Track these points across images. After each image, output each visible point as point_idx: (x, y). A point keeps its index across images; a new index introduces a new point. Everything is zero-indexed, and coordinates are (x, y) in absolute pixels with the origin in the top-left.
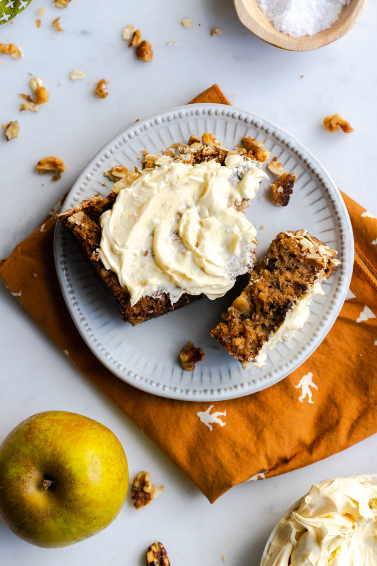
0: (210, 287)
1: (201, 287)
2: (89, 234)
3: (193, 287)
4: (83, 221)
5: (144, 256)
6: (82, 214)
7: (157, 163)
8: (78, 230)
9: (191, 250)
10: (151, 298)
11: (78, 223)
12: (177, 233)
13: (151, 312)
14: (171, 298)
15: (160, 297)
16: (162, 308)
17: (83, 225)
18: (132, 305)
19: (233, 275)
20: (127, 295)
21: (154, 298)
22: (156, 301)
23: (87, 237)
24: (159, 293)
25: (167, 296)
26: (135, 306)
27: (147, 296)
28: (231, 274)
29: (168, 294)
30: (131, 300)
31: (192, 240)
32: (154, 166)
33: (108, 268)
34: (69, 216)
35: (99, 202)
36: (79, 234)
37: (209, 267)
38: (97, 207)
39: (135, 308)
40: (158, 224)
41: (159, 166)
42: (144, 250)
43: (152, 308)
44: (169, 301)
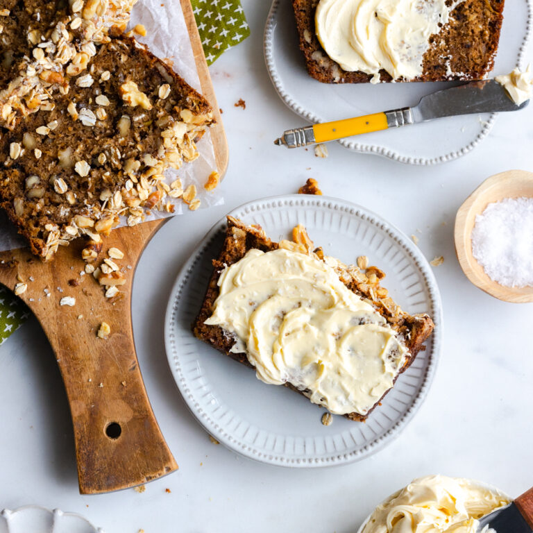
0: (265, 368)
1: (259, 362)
2: (233, 251)
3: (254, 356)
4: (240, 239)
5: (248, 303)
6: (244, 234)
7: (325, 258)
8: (230, 241)
9: (280, 333)
10: (222, 333)
11: (235, 236)
12: (284, 314)
13: (212, 340)
14: (234, 347)
15: (228, 339)
16: (221, 346)
17: (236, 242)
18: (205, 323)
19: (287, 378)
20: (210, 314)
21: (224, 334)
22: (224, 338)
23: (229, 252)
24: (230, 335)
25: (233, 342)
26: (207, 326)
27: (221, 328)
28: (286, 376)
29: (236, 342)
30: (209, 319)
31: (288, 328)
32: (322, 258)
33: (219, 284)
34: (236, 226)
35: (262, 240)
36: (227, 243)
37: (278, 356)
38: (258, 240)
39: (205, 327)
40: (279, 295)
41: (324, 261)
42: (254, 299)
43: (215, 338)
44: (231, 348)
